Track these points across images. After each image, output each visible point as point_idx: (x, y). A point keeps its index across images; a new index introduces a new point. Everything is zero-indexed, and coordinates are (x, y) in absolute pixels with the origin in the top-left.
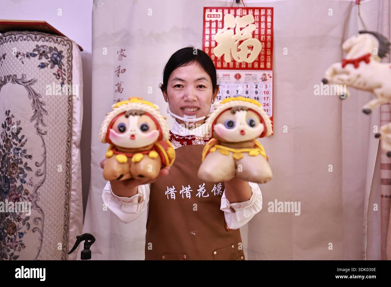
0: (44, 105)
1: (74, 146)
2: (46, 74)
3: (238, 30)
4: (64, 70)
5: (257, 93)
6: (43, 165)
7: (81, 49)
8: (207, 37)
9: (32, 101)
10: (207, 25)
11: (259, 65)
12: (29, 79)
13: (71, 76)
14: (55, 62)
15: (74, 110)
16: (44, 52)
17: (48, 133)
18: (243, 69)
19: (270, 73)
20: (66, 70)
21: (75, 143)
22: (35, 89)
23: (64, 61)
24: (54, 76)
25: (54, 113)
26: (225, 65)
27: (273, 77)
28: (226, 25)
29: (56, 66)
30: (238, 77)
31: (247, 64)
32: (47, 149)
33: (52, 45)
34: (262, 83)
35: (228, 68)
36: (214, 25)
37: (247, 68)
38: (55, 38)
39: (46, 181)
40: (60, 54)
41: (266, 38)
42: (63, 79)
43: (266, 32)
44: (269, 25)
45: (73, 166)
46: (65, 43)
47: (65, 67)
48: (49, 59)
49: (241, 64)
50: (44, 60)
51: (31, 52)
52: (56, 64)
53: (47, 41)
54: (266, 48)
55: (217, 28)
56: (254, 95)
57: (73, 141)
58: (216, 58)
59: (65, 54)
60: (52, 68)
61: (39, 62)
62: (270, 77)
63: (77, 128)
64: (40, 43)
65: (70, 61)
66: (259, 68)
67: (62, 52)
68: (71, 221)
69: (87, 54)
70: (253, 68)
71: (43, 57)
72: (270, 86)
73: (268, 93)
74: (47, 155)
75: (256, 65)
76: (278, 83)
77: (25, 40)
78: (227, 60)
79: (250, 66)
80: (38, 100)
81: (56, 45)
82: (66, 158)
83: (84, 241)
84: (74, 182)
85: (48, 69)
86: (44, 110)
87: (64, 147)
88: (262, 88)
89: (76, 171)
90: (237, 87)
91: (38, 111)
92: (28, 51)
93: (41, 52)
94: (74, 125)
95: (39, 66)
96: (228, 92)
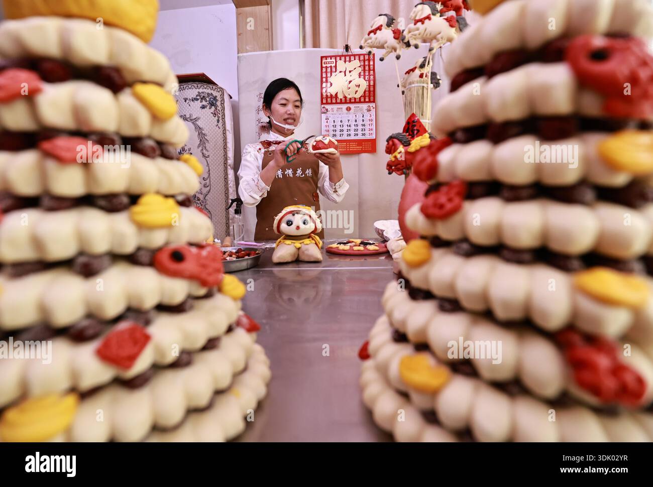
0: (207, 136)
1: (229, 167)
2: (206, 113)
3: (347, 72)
4: (219, 110)
5: (363, 121)
6: (208, 180)
7: (231, 98)
8: (324, 80)
9: (197, 133)
10: (324, 70)
11: (365, 99)
12: (195, 117)
13: (224, 115)
14: (212, 104)
15: (228, 141)
16: (204, 97)
17: (210, 157)
18: (353, 103)
19: (373, 105)
20: (220, 110)
21: (230, 165)
22: (199, 124)
23: (219, 103)
24: (212, 115)
25: (213, 141)
26: (339, 101)
27: (376, 108)
28: (339, 69)
29: (213, 107)
30: (349, 109)
31: (355, 99)
32: (210, 168)
33: (209, 91)
34: (368, 113)
35: (341, 103)
36: (329, 70)
37: (355, 102)
38: (211, 86)
39: (211, 190)
40: (215, 98)
41: (370, 78)
42: (218, 117)
43: (369, 73)
44: (372, 67)
45: (229, 182)
46: (219, 90)
47: (219, 108)
48: (208, 102)
49: (350, 99)
50: (204, 103)
51: (195, 97)
52: (213, 105)
53: (205, 88)
54: (369, 86)
55: (331, 72)
56: (362, 123)
57: (228, 164)
58: (331, 95)
59: (219, 98)
60: (210, 108)
61: (201, 104)
62: (374, 108)
63: (231, 154)
64: (201, 90)
65: (223, 104)
66: (365, 102)
67: (216, 96)
68: (230, 221)
69: (235, 101)
70: (360, 102)
71: (203, 101)
72: (373, 115)
73: (372, 120)
74: (211, 172)
75: (362, 100)
76: (380, 113)
77: (190, 88)
78: (340, 96)
79: (358, 100)
80: (201, 132)
81: (212, 92)
82: (224, 176)
83: (236, 203)
84: (231, 194)
85: (207, 109)
86: (206, 139)
87: (222, 168)
88: (367, 117)
89: (232, 186)
90: (348, 117)
91: (202, 140)
92: (192, 96)
93: (202, 97)
94: (228, 152)
95: (201, 107)
96: (341, 121)
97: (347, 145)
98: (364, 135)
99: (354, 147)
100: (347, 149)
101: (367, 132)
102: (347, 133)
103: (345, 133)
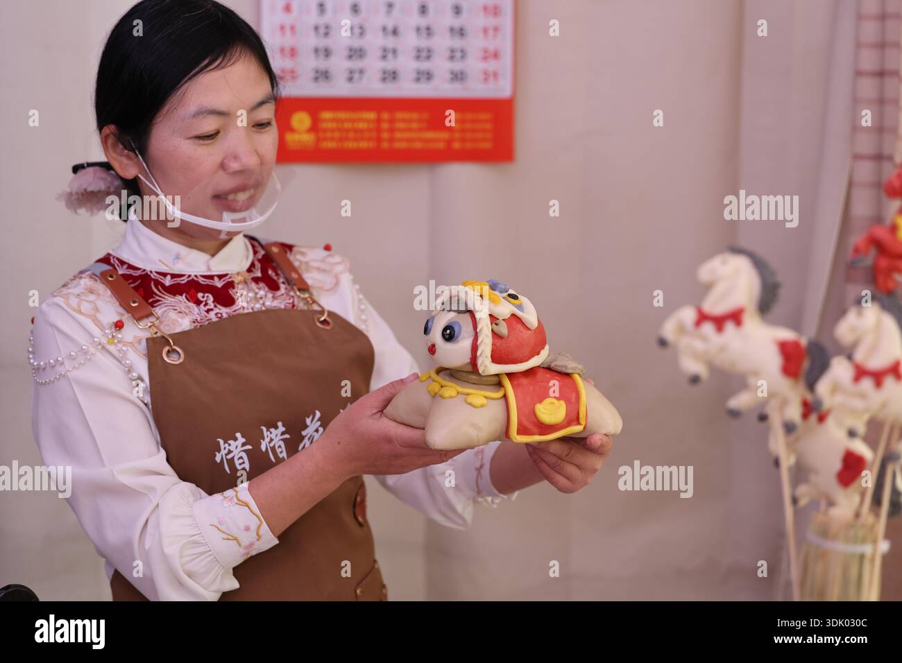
56: (449, 20)
97: (379, 121)
98: (458, 77)
99: (409, 131)
100: (379, 140)
101: (474, 65)
102: (382, 65)
103: (373, 64)
